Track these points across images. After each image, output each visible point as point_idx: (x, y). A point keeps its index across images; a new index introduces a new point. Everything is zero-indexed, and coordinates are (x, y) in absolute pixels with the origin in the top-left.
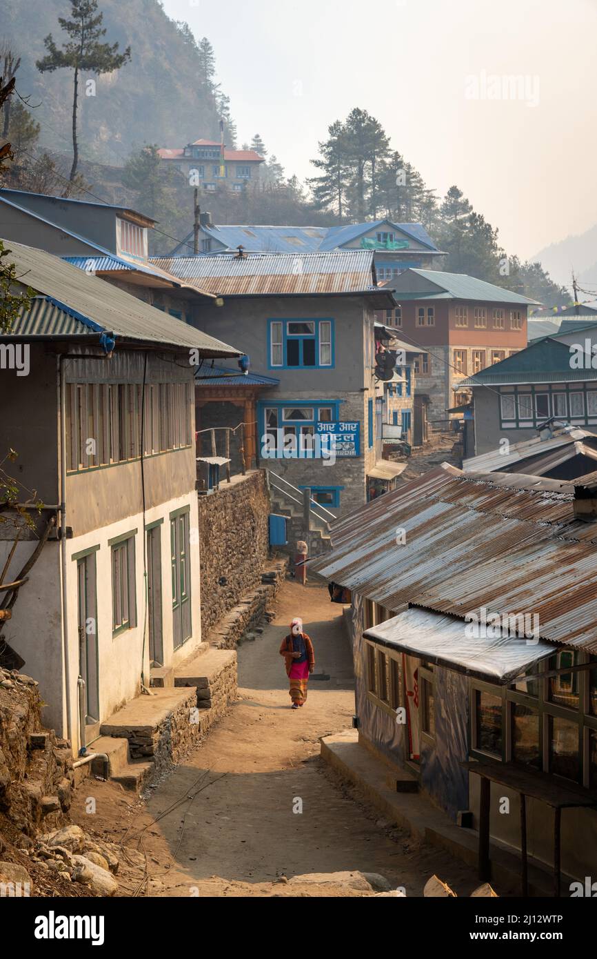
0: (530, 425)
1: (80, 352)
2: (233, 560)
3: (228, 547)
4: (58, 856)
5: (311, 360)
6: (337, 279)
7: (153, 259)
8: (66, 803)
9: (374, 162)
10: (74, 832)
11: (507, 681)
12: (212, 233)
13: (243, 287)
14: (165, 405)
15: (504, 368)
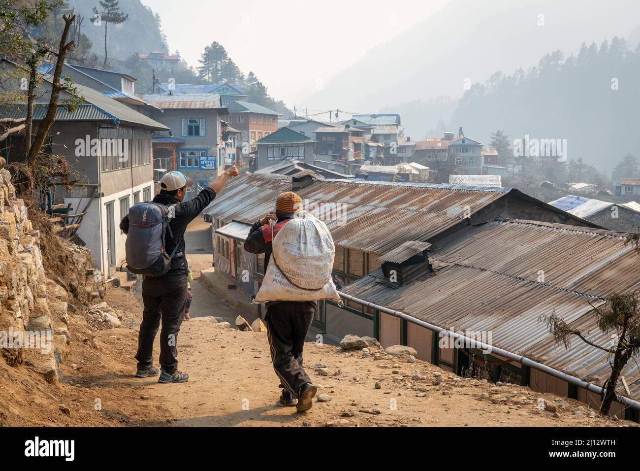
0: (279, 159)
1: (106, 126)
4: (98, 313)
5: (197, 133)
6: (207, 104)
7: (136, 95)
8: (102, 295)
9: (221, 62)
10: (104, 304)
12: (160, 86)
13: (171, 106)
14: (141, 148)
15: (269, 138)
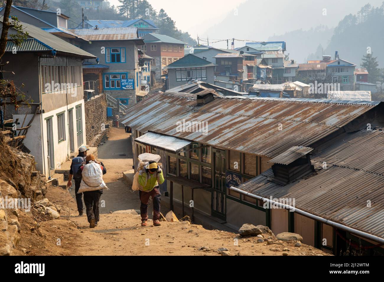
0: (185, 80)
1: (45, 56)
2: (96, 121)
3: (94, 117)
4: (41, 207)
5: (119, 60)
6: (126, 36)
7: (69, 30)
8: (44, 193)
10: (46, 200)
11: (178, 152)
12: (88, 22)
13: (97, 38)
14: (73, 73)
15: (177, 63)
